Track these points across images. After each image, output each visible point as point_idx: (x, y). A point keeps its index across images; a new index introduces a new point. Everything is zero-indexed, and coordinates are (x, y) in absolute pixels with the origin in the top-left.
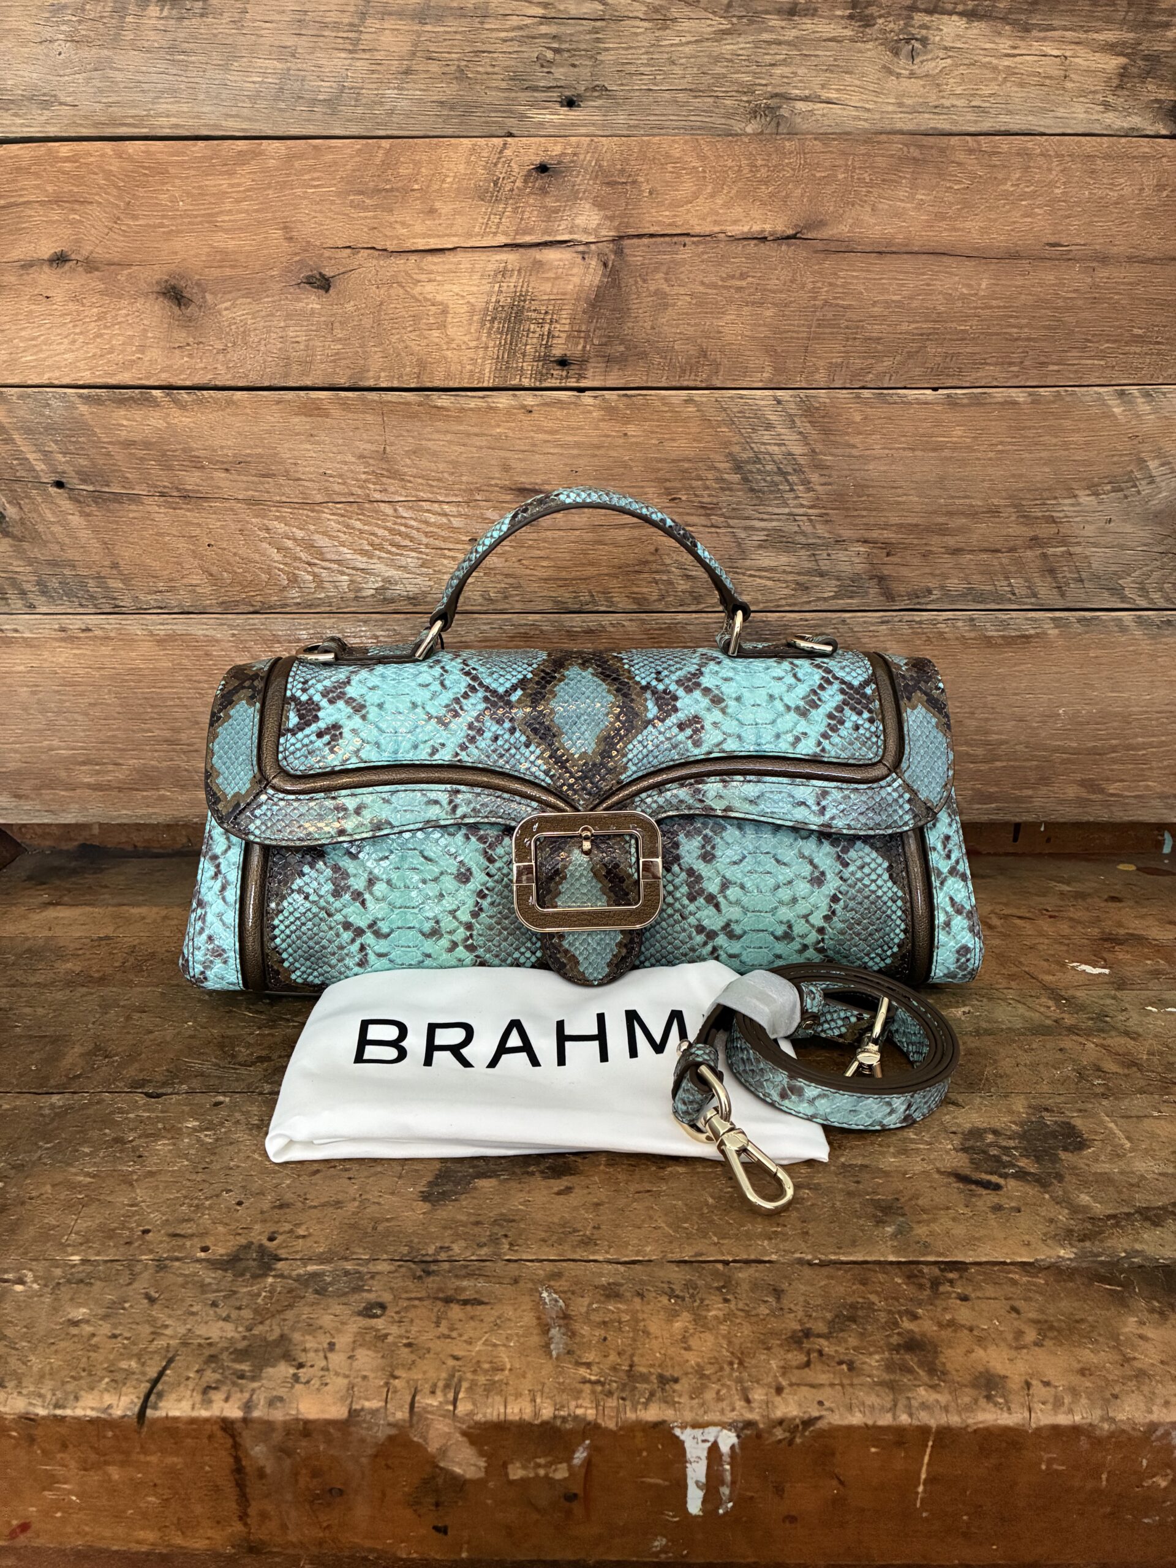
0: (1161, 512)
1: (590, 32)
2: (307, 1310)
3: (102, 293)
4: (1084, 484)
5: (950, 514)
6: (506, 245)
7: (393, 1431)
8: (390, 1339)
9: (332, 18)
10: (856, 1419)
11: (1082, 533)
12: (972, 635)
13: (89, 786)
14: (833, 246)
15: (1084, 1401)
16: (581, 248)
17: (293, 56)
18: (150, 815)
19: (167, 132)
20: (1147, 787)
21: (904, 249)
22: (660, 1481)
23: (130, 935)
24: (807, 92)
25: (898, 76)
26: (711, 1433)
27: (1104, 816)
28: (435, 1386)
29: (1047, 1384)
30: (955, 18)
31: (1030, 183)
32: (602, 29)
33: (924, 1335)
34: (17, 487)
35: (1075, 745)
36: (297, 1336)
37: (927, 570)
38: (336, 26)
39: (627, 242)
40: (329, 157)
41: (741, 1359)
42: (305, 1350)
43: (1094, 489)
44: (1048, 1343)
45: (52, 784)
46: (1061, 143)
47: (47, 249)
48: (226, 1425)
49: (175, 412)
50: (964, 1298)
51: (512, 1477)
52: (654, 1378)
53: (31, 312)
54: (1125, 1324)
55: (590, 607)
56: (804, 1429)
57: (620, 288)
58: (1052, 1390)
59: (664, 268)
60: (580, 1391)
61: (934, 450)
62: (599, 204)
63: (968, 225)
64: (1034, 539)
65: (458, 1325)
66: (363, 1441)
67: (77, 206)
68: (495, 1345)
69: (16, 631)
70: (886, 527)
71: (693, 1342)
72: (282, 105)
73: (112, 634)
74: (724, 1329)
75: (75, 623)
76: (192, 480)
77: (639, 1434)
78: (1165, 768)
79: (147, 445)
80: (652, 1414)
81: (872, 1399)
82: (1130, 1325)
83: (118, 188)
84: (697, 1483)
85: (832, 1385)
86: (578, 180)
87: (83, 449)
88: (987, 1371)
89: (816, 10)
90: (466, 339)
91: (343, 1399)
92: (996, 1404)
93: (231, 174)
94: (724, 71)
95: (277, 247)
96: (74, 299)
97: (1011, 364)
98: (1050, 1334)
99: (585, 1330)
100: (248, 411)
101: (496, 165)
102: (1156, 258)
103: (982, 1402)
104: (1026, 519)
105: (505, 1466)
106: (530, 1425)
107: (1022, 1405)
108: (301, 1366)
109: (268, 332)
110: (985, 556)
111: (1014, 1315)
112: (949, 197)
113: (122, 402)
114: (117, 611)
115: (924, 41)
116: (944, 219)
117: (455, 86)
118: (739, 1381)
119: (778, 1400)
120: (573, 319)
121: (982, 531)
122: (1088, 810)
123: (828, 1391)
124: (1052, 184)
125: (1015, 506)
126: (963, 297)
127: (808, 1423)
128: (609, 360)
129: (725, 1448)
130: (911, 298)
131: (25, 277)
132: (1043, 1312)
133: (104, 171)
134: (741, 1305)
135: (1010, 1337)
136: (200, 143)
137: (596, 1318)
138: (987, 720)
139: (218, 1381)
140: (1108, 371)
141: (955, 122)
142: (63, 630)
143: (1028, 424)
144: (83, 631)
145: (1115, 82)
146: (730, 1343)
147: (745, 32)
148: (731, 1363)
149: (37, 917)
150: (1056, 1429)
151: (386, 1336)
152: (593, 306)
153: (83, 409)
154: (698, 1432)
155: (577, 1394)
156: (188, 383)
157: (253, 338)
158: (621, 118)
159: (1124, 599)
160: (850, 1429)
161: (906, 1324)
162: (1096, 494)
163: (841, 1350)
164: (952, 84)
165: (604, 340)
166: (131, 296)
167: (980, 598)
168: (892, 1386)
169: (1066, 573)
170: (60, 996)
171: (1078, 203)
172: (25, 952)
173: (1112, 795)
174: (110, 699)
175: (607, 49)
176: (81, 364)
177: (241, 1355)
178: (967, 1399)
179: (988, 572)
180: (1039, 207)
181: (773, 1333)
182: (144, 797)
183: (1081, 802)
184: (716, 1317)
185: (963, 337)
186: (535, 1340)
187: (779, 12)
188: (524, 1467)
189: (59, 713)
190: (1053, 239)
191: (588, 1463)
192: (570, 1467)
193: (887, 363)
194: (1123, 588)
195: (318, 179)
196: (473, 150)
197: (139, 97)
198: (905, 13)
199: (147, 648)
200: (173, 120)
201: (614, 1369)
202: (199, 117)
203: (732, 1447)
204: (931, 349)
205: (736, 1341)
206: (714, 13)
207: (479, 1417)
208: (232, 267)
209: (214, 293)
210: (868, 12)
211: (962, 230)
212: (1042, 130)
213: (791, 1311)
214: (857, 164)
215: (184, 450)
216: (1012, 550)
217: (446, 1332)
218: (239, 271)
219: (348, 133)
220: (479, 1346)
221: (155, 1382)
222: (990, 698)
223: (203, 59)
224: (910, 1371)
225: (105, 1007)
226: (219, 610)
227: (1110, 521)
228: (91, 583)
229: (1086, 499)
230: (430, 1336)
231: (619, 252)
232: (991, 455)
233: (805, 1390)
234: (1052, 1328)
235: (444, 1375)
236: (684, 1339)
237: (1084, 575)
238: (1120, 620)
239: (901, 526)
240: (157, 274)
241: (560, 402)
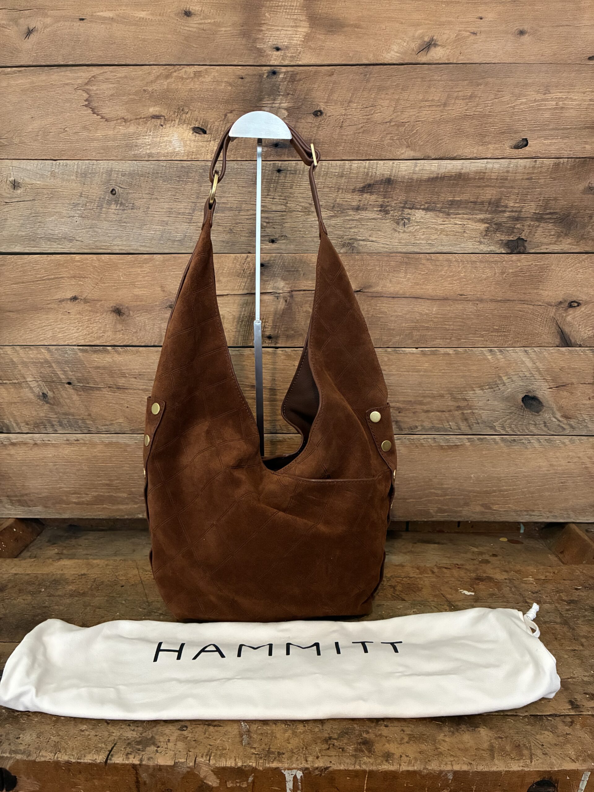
0: (508, 397)
1: (280, 216)
2: (161, 727)
3: (90, 311)
4: (477, 385)
5: (424, 397)
6: (247, 294)
7: (189, 770)
8: (189, 738)
9: (182, 211)
10: (342, 767)
11: (478, 405)
12: (435, 444)
13: (75, 503)
14: (375, 295)
15: (418, 762)
16: (277, 295)
17: (167, 224)
18: (99, 515)
19: (118, 251)
20: (509, 507)
21: (403, 296)
22: (277, 788)
23: (94, 573)
24: (364, 238)
25: (399, 232)
26: (294, 772)
27: (492, 519)
28: (203, 754)
29: (407, 756)
30: (420, 211)
31: (451, 272)
32: (285, 215)
33: (370, 739)
34: (53, 384)
35: (478, 489)
36: (157, 737)
37: (416, 419)
38: (183, 214)
39: (294, 293)
40: (180, 261)
41: (306, 747)
42: (160, 742)
43: (481, 388)
44: (411, 742)
45: (61, 502)
46: (463, 257)
47: (69, 295)
48: (134, 766)
49: (116, 355)
50: (386, 726)
51: (228, 786)
52: (276, 753)
53: (62, 318)
54: (439, 736)
55: (280, 431)
56: (325, 771)
57: (292, 310)
58: (408, 758)
59: (309, 302)
60: (251, 757)
61: (417, 372)
62: (284, 279)
63: (427, 287)
64: (458, 407)
65: (212, 734)
66: (179, 773)
67: (81, 279)
68: (224, 741)
69: (49, 441)
70: (398, 402)
71: (291, 741)
72: (162, 242)
73: (87, 442)
74: (302, 736)
75: (73, 437)
76: (122, 382)
77: (270, 772)
78: (516, 499)
79: (104, 368)
80: (274, 765)
81: (348, 761)
82: (441, 737)
83: (98, 272)
84: (290, 789)
85: (336, 756)
86: (276, 270)
87: (79, 370)
88: (388, 752)
89: (367, 208)
90: (232, 328)
91: (172, 758)
92: (389, 763)
93: (141, 267)
94: (332, 230)
95: (158, 294)
96: (79, 313)
97: (446, 339)
98: (413, 739)
99: (255, 736)
100: (145, 355)
101: (244, 264)
102: (501, 300)
103: (384, 762)
104: (455, 399)
105: (226, 782)
106: (234, 768)
107: (397, 763)
108: (158, 747)
109: (154, 325)
110: (439, 413)
111: (402, 732)
112: (420, 277)
113: (95, 352)
114: (89, 433)
115: (409, 219)
116: (418, 285)
117: (228, 235)
118: (305, 754)
119: (317, 760)
120: (274, 321)
121: (437, 403)
122: (485, 516)
123: (334, 758)
124: (459, 272)
125: (450, 394)
126: (427, 314)
127: (327, 768)
128: (288, 337)
129: (299, 777)
130: (406, 314)
131: (61, 305)
132: (412, 731)
133: (92, 266)
134: (309, 728)
135: (398, 740)
136: (130, 256)
137: (259, 732)
138: (442, 479)
139: (131, 752)
140: (485, 342)
141: (421, 249)
142: (68, 440)
143: (455, 362)
144: (76, 441)
145: (484, 233)
146: (303, 741)
147: (339, 216)
148: (303, 748)
149: (56, 564)
150: (408, 771)
151: (187, 737)
152: (282, 317)
153: (80, 354)
154: (290, 771)
155: (250, 758)
156: (122, 344)
157: (148, 328)
158: (292, 247)
159: (496, 431)
160: (340, 770)
161: (365, 735)
162: (482, 390)
163: (341, 744)
164: (420, 235)
165: (286, 329)
166: (101, 312)
167: (438, 430)
168: (355, 756)
169: (472, 420)
170: (68, 601)
171: (470, 280)
172: (53, 581)
173: (494, 510)
174: (85, 468)
175: (287, 222)
176: (81, 338)
177: (139, 743)
178: (379, 761)
179: (440, 420)
180: (456, 280)
181: (319, 738)
182: (97, 508)
183: (482, 513)
184: (300, 732)
185: (428, 329)
186: (238, 739)
187: (353, 209)
188: (232, 783)
189: (64, 473)
190: (461, 293)
191: (253, 782)
192: (248, 783)
193: (398, 338)
194: (495, 426)
195: (175, 269)
196: (235, 259)
197: (107, 239)
198: (401, 209)
199: (100, 447)
200: (120, 247)
201: (263, 750)
202: (130, 246)
203: (301, 777)
204: (415, 333)
205: (305, 740)
206: (328, 209)
207: (217, 765)
208: (140, 301)
209: (134, 312)
210: (387, 209)
211: (426, 289)
212: (456, 252)
213: (326, 730)
214: (384, 264)
215: (119, 370)
216: (450, 411)
217: (208, 736)
218: (143, 303)
219: (187, 252)
220: (218, 741)
221: (110, 751)
222: (443, 470)
223: (132, 225)
224: (363, 751)
225: (85, 606)
226: (130, 432)
227: (489, 400)
228: (80, 422)
229: (478, 392)
230: (201, 737)
231: (292, 296)
232: (440, 374)
233: (326, 757)
234: (414, 737)
235: (206, 751)
236: (288, 740)
237: (479, 421)
238: (495, 439)
239: (404, 401)
240: (112, 304)
241: (268, 352)
